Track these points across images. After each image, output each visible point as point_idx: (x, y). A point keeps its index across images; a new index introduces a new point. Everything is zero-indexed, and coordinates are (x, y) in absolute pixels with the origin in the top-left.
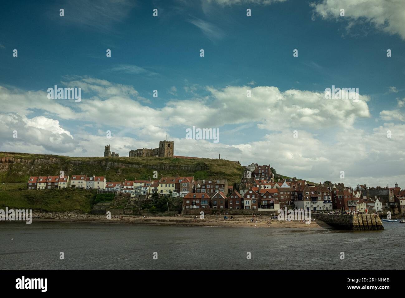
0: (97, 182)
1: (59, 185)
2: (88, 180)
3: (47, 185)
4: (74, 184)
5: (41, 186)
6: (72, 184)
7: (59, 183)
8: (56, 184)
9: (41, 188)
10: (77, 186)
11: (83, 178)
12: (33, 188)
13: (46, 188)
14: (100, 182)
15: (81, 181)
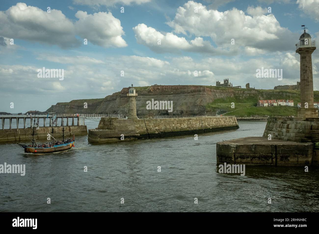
0: (290, 103)
1: (274, 104)
2: (286, 102)
3: (269, 104)
4: (280, 104)
5: (266, 105)
6: (279, 104)
7: (274, 103)
8: (272, 104)
9: (266, 106)
10: (281, 105)
11: (283, 101)
12: (262, 106)
13: (268, 106)
14: (292, 103)
15: (283, 102)
